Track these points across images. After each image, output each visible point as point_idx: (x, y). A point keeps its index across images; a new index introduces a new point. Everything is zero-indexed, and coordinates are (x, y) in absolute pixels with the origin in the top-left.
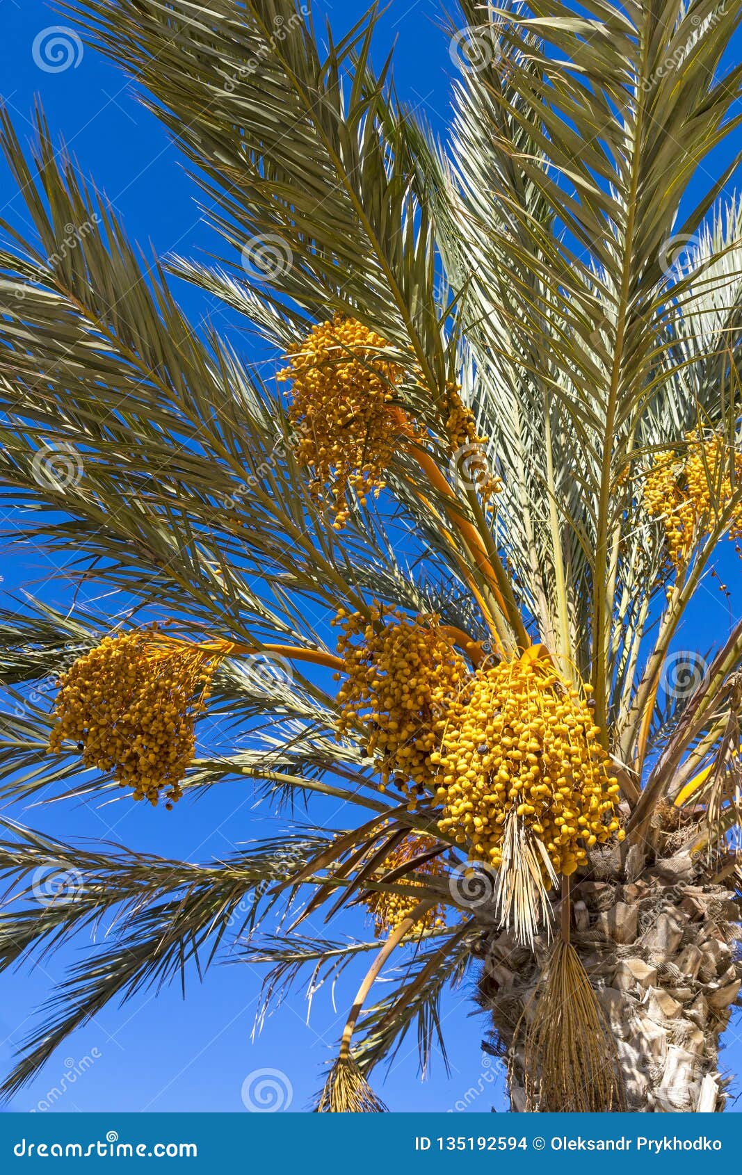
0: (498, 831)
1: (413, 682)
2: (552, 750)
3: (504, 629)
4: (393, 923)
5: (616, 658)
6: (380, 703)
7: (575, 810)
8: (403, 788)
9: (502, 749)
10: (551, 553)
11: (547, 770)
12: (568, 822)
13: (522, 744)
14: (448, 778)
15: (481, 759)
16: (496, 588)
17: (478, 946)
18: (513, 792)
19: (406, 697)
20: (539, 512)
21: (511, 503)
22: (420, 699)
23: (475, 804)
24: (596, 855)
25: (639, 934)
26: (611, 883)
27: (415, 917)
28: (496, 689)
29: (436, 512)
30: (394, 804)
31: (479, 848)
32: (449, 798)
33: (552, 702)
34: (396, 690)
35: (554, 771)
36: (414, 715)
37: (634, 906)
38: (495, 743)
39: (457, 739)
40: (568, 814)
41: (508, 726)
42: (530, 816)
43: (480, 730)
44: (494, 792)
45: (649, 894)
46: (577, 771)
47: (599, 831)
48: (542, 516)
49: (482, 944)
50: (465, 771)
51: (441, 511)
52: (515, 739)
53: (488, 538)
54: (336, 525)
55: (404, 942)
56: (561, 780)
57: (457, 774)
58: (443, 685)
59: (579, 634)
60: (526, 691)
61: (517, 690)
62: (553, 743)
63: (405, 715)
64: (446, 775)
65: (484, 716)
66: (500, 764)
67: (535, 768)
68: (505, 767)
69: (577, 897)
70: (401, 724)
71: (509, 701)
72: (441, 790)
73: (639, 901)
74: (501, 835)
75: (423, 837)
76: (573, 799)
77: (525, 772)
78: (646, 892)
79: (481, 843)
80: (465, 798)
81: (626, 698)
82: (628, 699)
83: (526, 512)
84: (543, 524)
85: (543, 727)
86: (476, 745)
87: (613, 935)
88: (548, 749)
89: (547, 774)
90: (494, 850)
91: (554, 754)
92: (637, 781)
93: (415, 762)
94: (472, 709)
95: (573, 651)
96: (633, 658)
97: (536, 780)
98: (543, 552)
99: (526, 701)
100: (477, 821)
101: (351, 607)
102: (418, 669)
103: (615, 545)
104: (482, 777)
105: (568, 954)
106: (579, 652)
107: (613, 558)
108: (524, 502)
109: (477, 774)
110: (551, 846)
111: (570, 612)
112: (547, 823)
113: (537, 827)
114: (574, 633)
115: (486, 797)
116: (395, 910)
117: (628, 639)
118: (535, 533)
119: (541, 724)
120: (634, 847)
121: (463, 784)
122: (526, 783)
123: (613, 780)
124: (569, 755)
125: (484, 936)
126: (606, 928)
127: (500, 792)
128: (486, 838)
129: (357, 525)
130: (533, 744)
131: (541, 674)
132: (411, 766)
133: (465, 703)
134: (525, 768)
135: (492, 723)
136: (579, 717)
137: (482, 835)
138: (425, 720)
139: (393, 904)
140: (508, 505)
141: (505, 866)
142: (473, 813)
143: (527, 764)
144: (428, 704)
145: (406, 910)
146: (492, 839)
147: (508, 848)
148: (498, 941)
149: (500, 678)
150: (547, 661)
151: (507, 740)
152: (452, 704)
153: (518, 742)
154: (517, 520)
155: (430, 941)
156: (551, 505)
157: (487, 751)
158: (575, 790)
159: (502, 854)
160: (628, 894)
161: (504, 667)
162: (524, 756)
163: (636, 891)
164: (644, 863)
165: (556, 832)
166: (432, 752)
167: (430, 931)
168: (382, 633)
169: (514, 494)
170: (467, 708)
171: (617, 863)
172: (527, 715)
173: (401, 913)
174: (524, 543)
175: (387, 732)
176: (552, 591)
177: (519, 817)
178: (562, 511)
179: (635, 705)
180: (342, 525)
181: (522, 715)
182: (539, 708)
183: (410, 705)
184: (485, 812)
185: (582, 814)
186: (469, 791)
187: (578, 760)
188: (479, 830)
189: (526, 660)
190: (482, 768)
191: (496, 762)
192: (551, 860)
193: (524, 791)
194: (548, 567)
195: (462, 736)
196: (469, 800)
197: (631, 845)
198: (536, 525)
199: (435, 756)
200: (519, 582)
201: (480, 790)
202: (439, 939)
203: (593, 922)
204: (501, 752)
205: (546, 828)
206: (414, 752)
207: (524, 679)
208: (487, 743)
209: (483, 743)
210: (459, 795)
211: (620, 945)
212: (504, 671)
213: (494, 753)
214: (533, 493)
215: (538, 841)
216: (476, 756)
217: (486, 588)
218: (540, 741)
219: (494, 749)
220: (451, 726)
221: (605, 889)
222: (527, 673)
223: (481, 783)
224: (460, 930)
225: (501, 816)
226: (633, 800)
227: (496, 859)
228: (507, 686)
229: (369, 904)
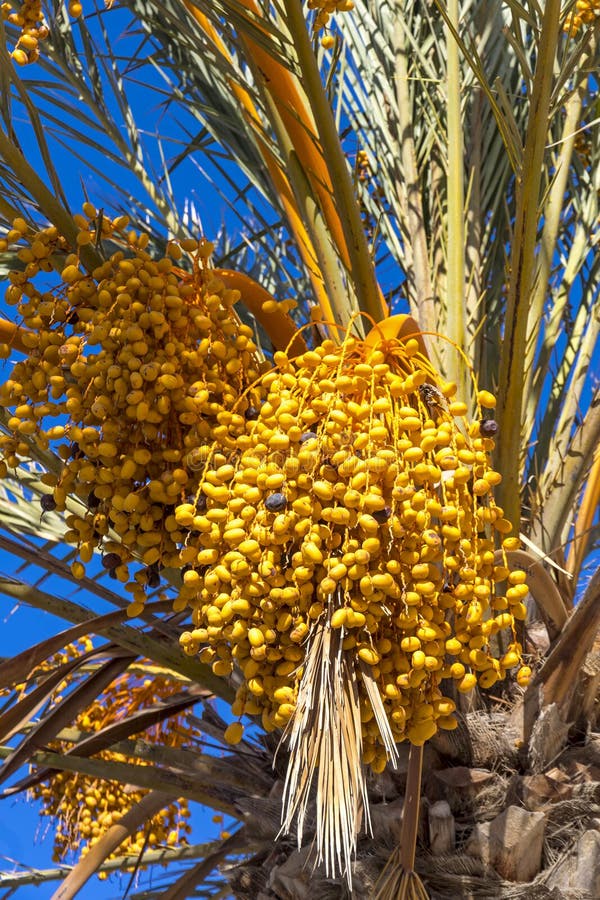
0: (293, 657)
1: (150, 371)
2: (409, 511)
3: (340, 286)
4: (90, 836)
5: (551, 362)
6: (84, 406)
7: (442, 626)
8: (119, 572)
9: (312, 504)
10: (442, 147)
11: (395, 548)
12: (425, 646)
13: (351, 495)
14: (207, 554)
15: (271, 519)
16: (330, 201)
17: (246, 880)
18: (327, 583)
19: (135, 396)
20: (428, 64)
21: (373, 44)
22: (163, 401)
23: (253, 606)
24: (476, 721)
25: (543, 865)
26: (501, 772)
27: (131, 826)
28: (311, 389)
29: (222, 46)
30: (102, 607)
31: (255, 686)
32: (205, 592)
33: (417, 421)
34: (118, 383)
35: (408, 550)
36: (148, 433)
37: (540, 815)
38: (300, 491)
39: (228, 480)
40: (427, 632)
41: (328, 462)
42: (355, 631)
43: (273, 465)
44: (290, 584)
45: (569, 795)
46: (453, 554)
47: (483, 666)
48: (431, 72)
49: (253, 877)
50: (241, 540)
51: (232, 44)
52: (340, 485)
53: (323, 103)
54: (18, 54)
55: (108, 870)
56: (420, 569)
57: (223, 547)
58: (209, 379)
59: (484, 308)
60: (368, 399)
61: (352, 394)
62: (409, 497)
63: (132, 432)
64: (201, 548)
65: (285, 438)
66: (307, 530)
67: (372, 542)
68: (315, 537)
69: (434, 791)
70: (124, 447)
71: (334, 413)
72: (191, 575)
73: (549, 807)
74: (297, 664)
75: (158, 680)
76: (440, 605)
77: (352, 550)
78: (564, 790)
79: (259, 677)
80: (234, 593)
81: (561, 436)
82: (564, 437)
83: (400, 63)
84: (432, 87)
85: (393, 466)
86: (264, 492)
87: (496, 864)
88: (399, 512)
89: (395, 555)
90: (283, 692)
91: (412, 518)
92: (567, 589)
93: (147, 524)
94: (261, 426)
95: (470, 339)
96: (582, 361)
97: (371, 566)
98: (428, 145)
99: (366, 415)
100: (255, 635)
101: (39, 218)
102: (162, 344)
103: (568, 137)
104: (271, 554)
105: (409, 890)
106: (481, 341)
107: (562, 162)
108: (399, 43)
109: (262, 548)
110: (390, 689)
111: (469, 263)
112: (387, 646)
113: (368, 654)
114: (474, 305)
115: (275, 592)
116: (95, 811)
117: (578, 328)
118: (415, 106)
119: (390, 461)
120: (549, 708)
121: (234, 566)
122: (353, 570)
123: (519, 574)
124: (437, 520)
125: (256, 862)
126: (486, 852)
127: (302, 583)
128: (268, 671)
129: (65, 60)
130: (373, 497)
131: (400, 370)
132: (139, 531)
133: (249, 416)
134: (354, 542)
135: (297, 451)
136: (465, 453)
137: (263, 663)
138: (171, 445)
139: (90, 801)
140: (368, 48)
141: (301, 722)
142: (250, 622)
143: (358, 533)
144: (179, 414)
145: (116, 814)
146: (280, 672)
147: (309, 687)
148: (284, 869)
149: (322, 369)
150: (413, 342)
151: (322, 486)
152: (223, 414)
153: (345, 491)
154: (382, 78)
155: (159, 869)
156: (450, 51)
157: (283, 506)
158: (446, 590)
159: (295, 700)
160: (530, 793)
161: (330, 350)
162: (353, 518)
163: (547, 788)
164: (565, 738)
165: (402, 664)
166: (180, 503)
167: (158, 853)
168: (98, 271)
169: (381, 28)
170: (253, 424)
171: (516, 736)
172: (365, 443)
173: (106, 817)
174: (393, 123)
175: (97, 463)
176: (439, 222)
177: (335, 632)
178: (471, 64)
179: (576, 447)
180: (30, 54)
181: (357, 442)
182: (391, 432)
183: (142, 411)
184: (270, 619)
185: (453, 635)
186: (244, 580)
187: (455, 531)
188: (257, 652)
189: (374, 340)
190: (272, 536)
191: (299, 527)
192: (389, 715)
193: (347, 585)
194: (435, 175)
195: (239, 475)
196: (243, 595)
197: (545, 704)
198: (418, 90)
199: (184, 511)
200: (379, 195)
201: (264, 578)
202: (174, 866)
203: (462, 840)
204: (308, 507)
205: (384, 657)
206: (145, 505)
207: (366, 374)
208: (286, 490)
209: (278, 490)
210: (224, 586)
211: (507, 883)
212: (330, 358)
213: (299, 510)
214: (417, 27)
215: (368, 680)
216: (262, 514)
217: (311, 205)
218: (386, 493)
219: (298, 503)
220: (219, 456)
221: (490, 782)
222: (372, 364)
223: (267, 565)
224: (214, 851)
225: (302, 627)
226: (557, 622)
227: (284, 708)
228: (333, 385)
229: (47, 800)
